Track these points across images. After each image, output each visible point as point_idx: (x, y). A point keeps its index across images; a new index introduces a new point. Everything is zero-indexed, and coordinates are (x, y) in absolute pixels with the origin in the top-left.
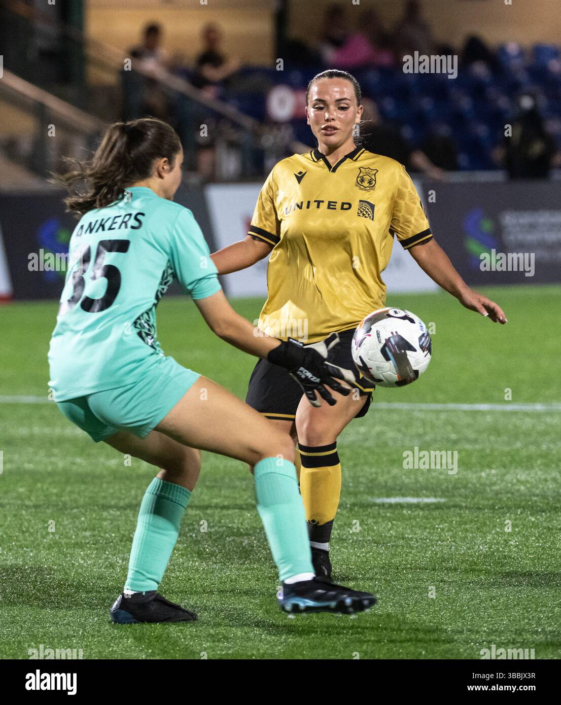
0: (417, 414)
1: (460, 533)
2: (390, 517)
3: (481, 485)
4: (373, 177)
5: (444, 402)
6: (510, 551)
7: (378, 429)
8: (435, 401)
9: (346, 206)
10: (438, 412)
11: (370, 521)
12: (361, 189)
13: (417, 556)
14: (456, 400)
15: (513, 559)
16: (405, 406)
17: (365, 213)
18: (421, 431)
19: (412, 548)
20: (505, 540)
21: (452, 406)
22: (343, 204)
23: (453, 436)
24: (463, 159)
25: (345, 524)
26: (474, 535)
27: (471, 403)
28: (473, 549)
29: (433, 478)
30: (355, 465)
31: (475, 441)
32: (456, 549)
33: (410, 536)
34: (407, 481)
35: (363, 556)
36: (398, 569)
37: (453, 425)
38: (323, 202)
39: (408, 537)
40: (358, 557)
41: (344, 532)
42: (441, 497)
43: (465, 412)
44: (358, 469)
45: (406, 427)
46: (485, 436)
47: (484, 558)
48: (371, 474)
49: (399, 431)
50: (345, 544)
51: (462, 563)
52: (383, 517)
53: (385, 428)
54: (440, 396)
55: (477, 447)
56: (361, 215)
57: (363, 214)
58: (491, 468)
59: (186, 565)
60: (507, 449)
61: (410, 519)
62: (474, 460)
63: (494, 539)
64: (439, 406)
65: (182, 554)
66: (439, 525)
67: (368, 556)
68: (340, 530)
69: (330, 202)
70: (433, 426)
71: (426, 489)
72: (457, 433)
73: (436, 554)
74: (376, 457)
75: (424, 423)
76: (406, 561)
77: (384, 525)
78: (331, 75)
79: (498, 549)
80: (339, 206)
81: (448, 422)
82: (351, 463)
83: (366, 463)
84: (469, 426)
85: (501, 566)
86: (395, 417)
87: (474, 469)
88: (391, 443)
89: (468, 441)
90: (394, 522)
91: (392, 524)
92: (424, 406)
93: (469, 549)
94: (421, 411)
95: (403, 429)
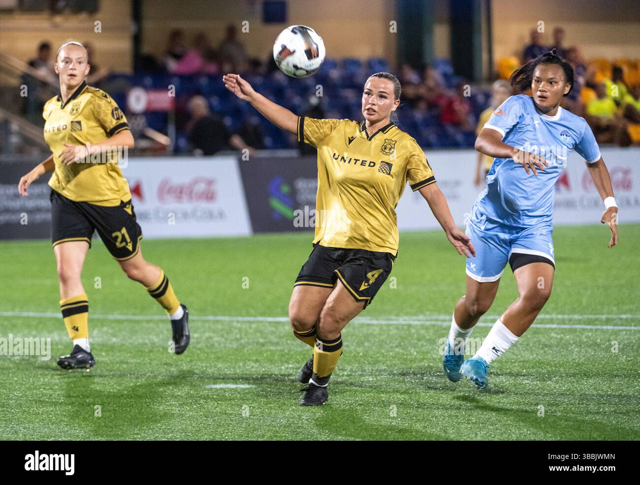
0: (235, 324)
1: (267, 410)
2: (216, 398)
3: (281, 375)
4: (393, 146)
5: (255, 316)
6: (302, 423)
7: (207, 335)
8: (249, 315)
9: (372, 164)
10: (250, 322)
11: (202, 401)
12: (384, 154)
13: (235, 426)
14: (263, 314)
15: (305, 428)
16: (227, 318)
17: (383, 170)
18: (238, 336)
19: (232, 420)
20: (299, 415)
21: (260, 319)
22: (371, 162)
23: (262, 340)
24: (268, 141)
25: (184, 404)
26: (277, 411)
27: (274, 316)
28: (276, 421)
29: (247, 370)
30: (191, 361)
31: (277, 344)
32: (264, 422)
33: (231, 412)
34: (228, 372)
35: (198, 426)
36: (222, 436)
37: (261, 332)
38: (359, 160)
39: (229, 413)
40: (194, 427)
41: (183, 409)
42: (252, 384)
43: (270, 323)
44: (193, 363)
45: (228, 333)
46: (284, 340)
47: (284, 428)
48: (202, 367)
49: (222, 336)
50: (184, 418)
51: (268, 432)
52: (211, 398)
53: (211, 334)
54: (252, 311)
55: (279, 348)
56: (381, 171)
57: (382, 171)
58: (289, 364)
59: (69, 432)
60: (299, 350)
61: (231, 400)
62: (276, 358)
63: (291, 414)
64: (251, 319)
65: (67, 425)
66: (251, 404)
67: (200, 426)
68: (181, 408)
69: (363, 161)
70: (247, 333)
71: (242, 378)
72: (265, 338)
73: (249, 425)
74: (206, 355)
75: (240, 330)
76: (228, 430)
77: (212, 404)
78: (381, 76)
79: (294, 421)
80: (367, 164)
81: (257, 331)
82: (188, 360)
83: (199, 359)
84: (273, 333)
85: (296, 434)
86: (220, 326)
87: (276, 365)
88: (216, 345)
89: (272, 344)
90: (219, 402)
91: (218, 403)
92: (240, 319)
93: (273, 421)
94: (238, 322)
95: (225, 335)
